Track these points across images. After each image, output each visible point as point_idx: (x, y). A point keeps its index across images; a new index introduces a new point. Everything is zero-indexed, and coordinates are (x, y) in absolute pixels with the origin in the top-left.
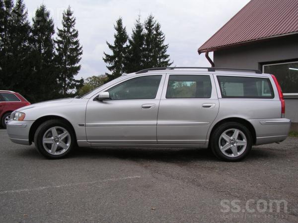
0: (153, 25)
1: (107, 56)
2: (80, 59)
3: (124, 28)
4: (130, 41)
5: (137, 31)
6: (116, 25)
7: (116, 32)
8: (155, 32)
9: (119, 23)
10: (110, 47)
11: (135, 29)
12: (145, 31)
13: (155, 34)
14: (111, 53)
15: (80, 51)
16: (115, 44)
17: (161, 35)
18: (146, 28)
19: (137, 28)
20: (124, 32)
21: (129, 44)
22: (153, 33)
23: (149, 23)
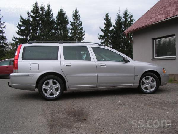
0: (128, 16)
1: (100, 36)
2: (84, 38)
3: (110, 18)
4: (114, 26)
5: (118, 20)
6: (105, 17)
7: (105, 22)
8: (129, 20)
9: (107, 16)
10: (102, 30)
11: (117, 19)
12: (123, 20)
13: (130, 21)
14: (102, 34)
15: (84, 33)
16: (105, 29)
17: (133, 22)
18: (124, 18)
19: (118, 18)
20: (110, 21)
21: (113, 28)
22: (128, 20)
23: (126, 15)
